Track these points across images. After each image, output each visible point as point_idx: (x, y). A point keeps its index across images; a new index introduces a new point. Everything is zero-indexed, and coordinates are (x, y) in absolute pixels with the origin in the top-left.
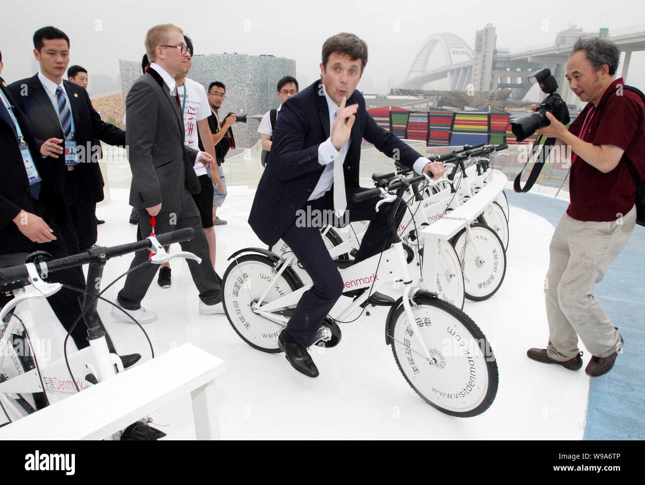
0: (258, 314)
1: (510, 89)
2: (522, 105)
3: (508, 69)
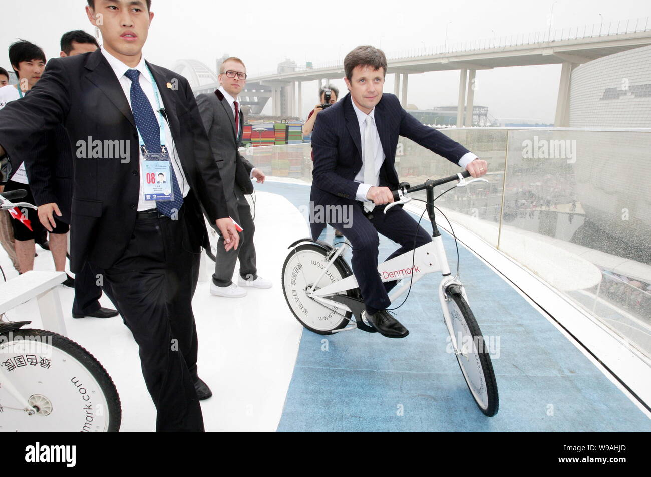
0: (311, 298)
1: (250, 106)
2: (261, 118)
3: (246, 90)
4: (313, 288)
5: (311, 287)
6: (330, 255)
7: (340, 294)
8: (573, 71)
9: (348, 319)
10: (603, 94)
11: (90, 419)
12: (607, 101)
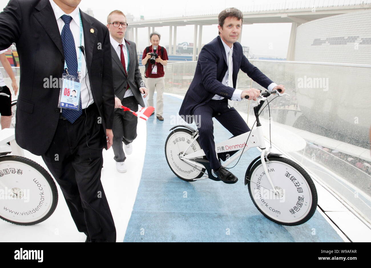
0: (182, 160)
4: (183, 154)
5: (182, 153)
6: (195, 135)
7: (199, 158)
8: (298, 27)
9: (203, 173)
10: (313, 42)
11: (43, 199)
12: (315, 46)
